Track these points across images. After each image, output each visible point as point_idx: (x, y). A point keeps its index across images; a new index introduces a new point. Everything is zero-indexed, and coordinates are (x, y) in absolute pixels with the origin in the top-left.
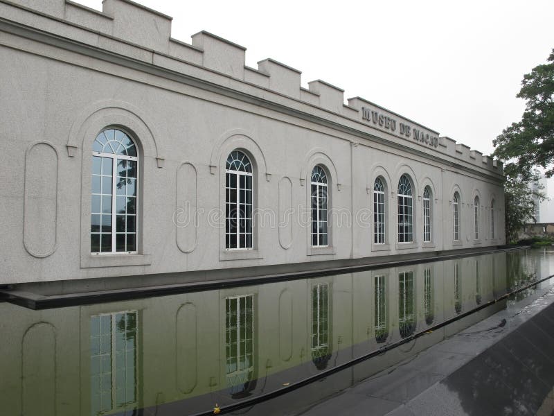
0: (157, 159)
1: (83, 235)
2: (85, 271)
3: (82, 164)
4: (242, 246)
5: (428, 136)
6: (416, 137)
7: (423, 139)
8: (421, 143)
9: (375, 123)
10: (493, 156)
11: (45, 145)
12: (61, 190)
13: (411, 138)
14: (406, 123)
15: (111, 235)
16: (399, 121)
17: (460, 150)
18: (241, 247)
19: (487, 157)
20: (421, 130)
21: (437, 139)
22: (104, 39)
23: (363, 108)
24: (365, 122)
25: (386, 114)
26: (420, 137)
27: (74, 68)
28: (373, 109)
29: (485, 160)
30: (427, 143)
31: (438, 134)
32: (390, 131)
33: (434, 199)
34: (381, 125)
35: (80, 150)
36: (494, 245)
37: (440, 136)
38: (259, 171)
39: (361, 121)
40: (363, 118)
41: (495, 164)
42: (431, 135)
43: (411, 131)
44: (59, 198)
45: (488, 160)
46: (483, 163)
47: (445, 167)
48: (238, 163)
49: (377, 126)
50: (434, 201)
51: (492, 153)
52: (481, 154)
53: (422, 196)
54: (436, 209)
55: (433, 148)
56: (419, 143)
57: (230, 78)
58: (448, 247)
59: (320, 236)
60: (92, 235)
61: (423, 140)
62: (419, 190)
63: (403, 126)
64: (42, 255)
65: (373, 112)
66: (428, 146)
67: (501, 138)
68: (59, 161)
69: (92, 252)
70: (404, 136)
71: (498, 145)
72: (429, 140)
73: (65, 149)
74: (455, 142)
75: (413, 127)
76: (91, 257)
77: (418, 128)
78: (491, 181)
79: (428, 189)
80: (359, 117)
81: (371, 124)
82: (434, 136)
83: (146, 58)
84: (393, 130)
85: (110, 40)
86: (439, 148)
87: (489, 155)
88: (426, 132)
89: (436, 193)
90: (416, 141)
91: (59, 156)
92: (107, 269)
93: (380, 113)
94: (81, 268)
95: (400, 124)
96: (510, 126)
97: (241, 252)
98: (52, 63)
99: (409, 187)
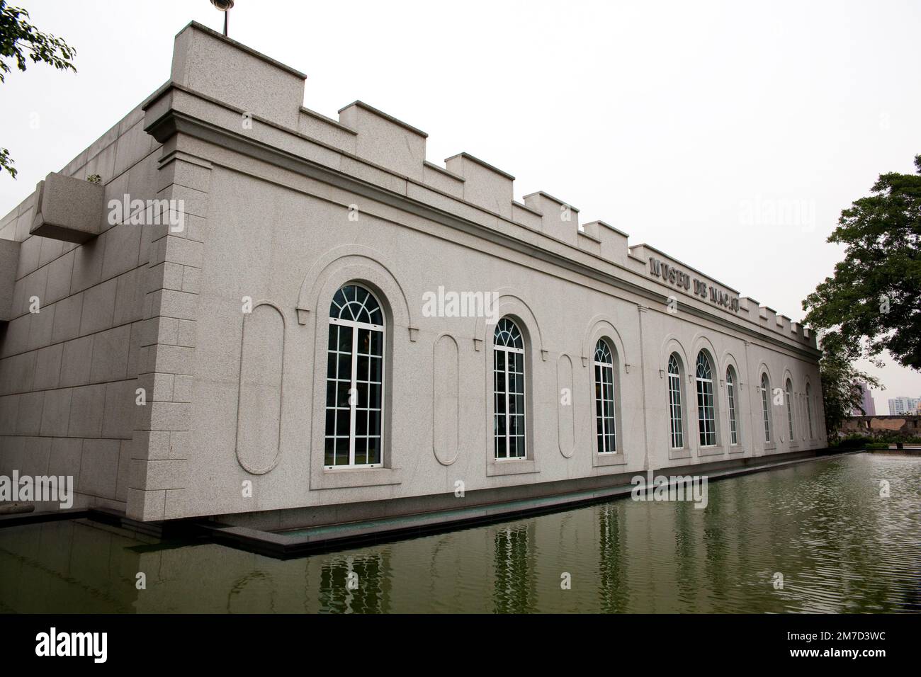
0: (410, 329)
1: (314, 440)
2: (316, 494)
3: (315, 334)
4: (513, 454)
5: (727, 296)
6: (714, 299)
7: (721, 300)
8: (719, 306)
9: (665, 279)
10: (804, 322)
11: (269, 307)
12: (288, 374)
13: (707, 300)
14: (701, 280)
15: (348, 440)
16: (693, 277)
17: (765, 316)
18: (511, 456)
19: (797, 324)
20: (719, 289)
21: (737, 301)
22: (349, 160)
23: (651, 259)
24: (654, 278)
25: (677, 268)
26: (718, 299)
27: (308, 199)
28: (662, 260)
29: (794, 328)
30: (726, 306)
31: (738, 293)
32: (682, 290)
33: (738, 383)
34: (672, 282)
35: (313, 315)
36: (814, 448)
37: (740, 296)
38: (533, 347)
39: (649, 276)
40: (652, 273)
41: (806, 334)
42: (730, 295)
43: (707, 290)
44: (285, 385)
45: (797, 329)
46: (792, 332)
47: (749, 339)
48: (505, 335)
49: (668, 283)
50: (739, 386)
51: (803, 318)
52: (789, 320)
53: (725, 380)
54: (743, 397)
55: (734, 312)
56: (717, 305)
57: (498, 217)
58: (760, 452)
59: (607, 439)
60: (326, 439)
61: (721, 302)
62: (721, 372)
63: (698, 282)
64: (259, 471)
65: (662, 265)
66: (727, 309)
67: (813, 298)
68: (287, 330)
69: (325, 465)
70: (699, 297)
71: (809, 309)
72: (728, 302)
73: (294, 314)
74: (758, 304)
75: (709, 284)
76: (324, 473)
77: (715, 286)
78: (803, 358)
79: (730, 369)
80: (646, 271)
81: (660, 280)
82: (734, 296)
83: (399, 187)
84: (686, 289)
85: (355, 162)
86: (740, 313)
87: (799, 322)
88: (724, 292)
89: (741, 376)
90: (713, 303)
91: (287, 324)
92: (344, 491)
93: (671, 265)
94: (311, 490)
95: (694, 281)
96: (824, 282)
97: (514, 463)
98: (280, 191)
99: (708, 368)
